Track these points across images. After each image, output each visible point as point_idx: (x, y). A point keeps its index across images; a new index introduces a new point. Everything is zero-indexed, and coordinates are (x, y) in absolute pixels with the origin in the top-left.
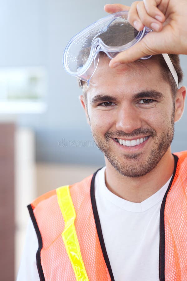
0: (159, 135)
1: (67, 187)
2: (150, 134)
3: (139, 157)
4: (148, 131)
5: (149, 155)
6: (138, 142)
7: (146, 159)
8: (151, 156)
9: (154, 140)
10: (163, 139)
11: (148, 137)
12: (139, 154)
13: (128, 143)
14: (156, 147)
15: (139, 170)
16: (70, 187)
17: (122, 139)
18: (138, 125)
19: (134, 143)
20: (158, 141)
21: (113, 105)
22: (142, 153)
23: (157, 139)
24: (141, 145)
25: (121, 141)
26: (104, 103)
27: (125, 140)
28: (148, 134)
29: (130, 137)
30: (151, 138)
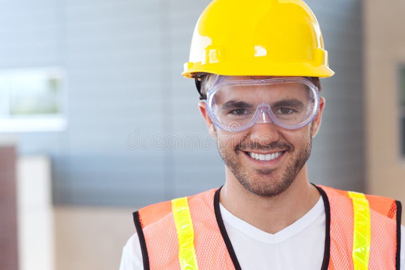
0: (297, 151)
1: (186, 198)
2: (287, 148)
3: (273, 173)
4: (285, 145)
5: (284, 172)
6: (273, 156)
7: (280, 176)
8: (286, 173)
9: (291, 156)
10: (300, 156)
11: (284, 152)
12: (273, 170)
13: (261, 157)
14: (292, 163)
15: (272, 187)
16: (189, 200)
17: (255, 153)
18: (276, 137)
19: (268, 157)
20: (294, 158)
21: (247, 114)
22: (276, 169)
23: (294, 155)
24: (277, 159)
25: (253, 155)
26: (236, 110)
27: (259, 153)
28: (284, 149)
29: (265, 151)
30: (287, 153)
